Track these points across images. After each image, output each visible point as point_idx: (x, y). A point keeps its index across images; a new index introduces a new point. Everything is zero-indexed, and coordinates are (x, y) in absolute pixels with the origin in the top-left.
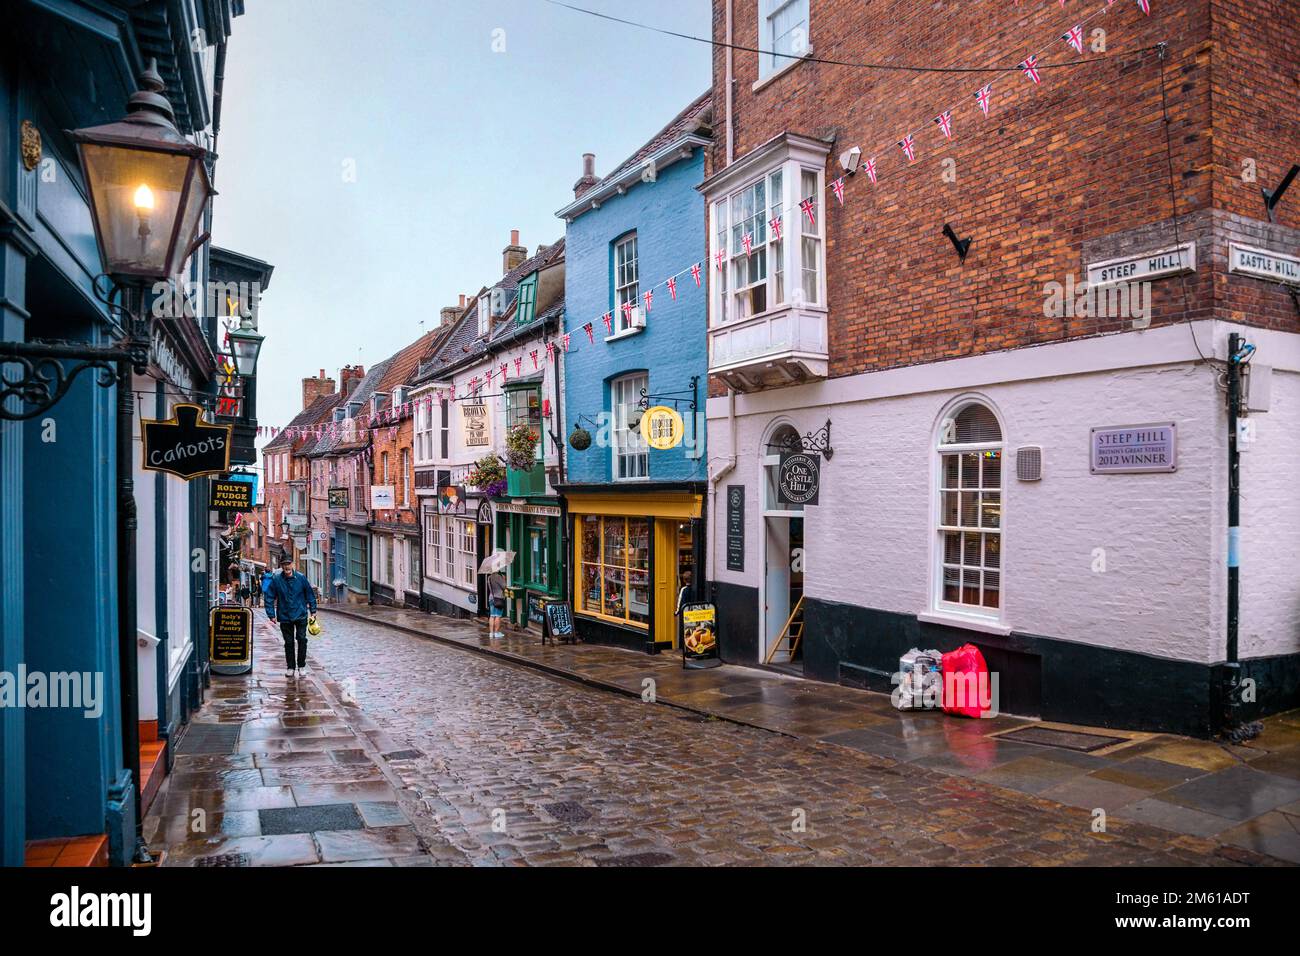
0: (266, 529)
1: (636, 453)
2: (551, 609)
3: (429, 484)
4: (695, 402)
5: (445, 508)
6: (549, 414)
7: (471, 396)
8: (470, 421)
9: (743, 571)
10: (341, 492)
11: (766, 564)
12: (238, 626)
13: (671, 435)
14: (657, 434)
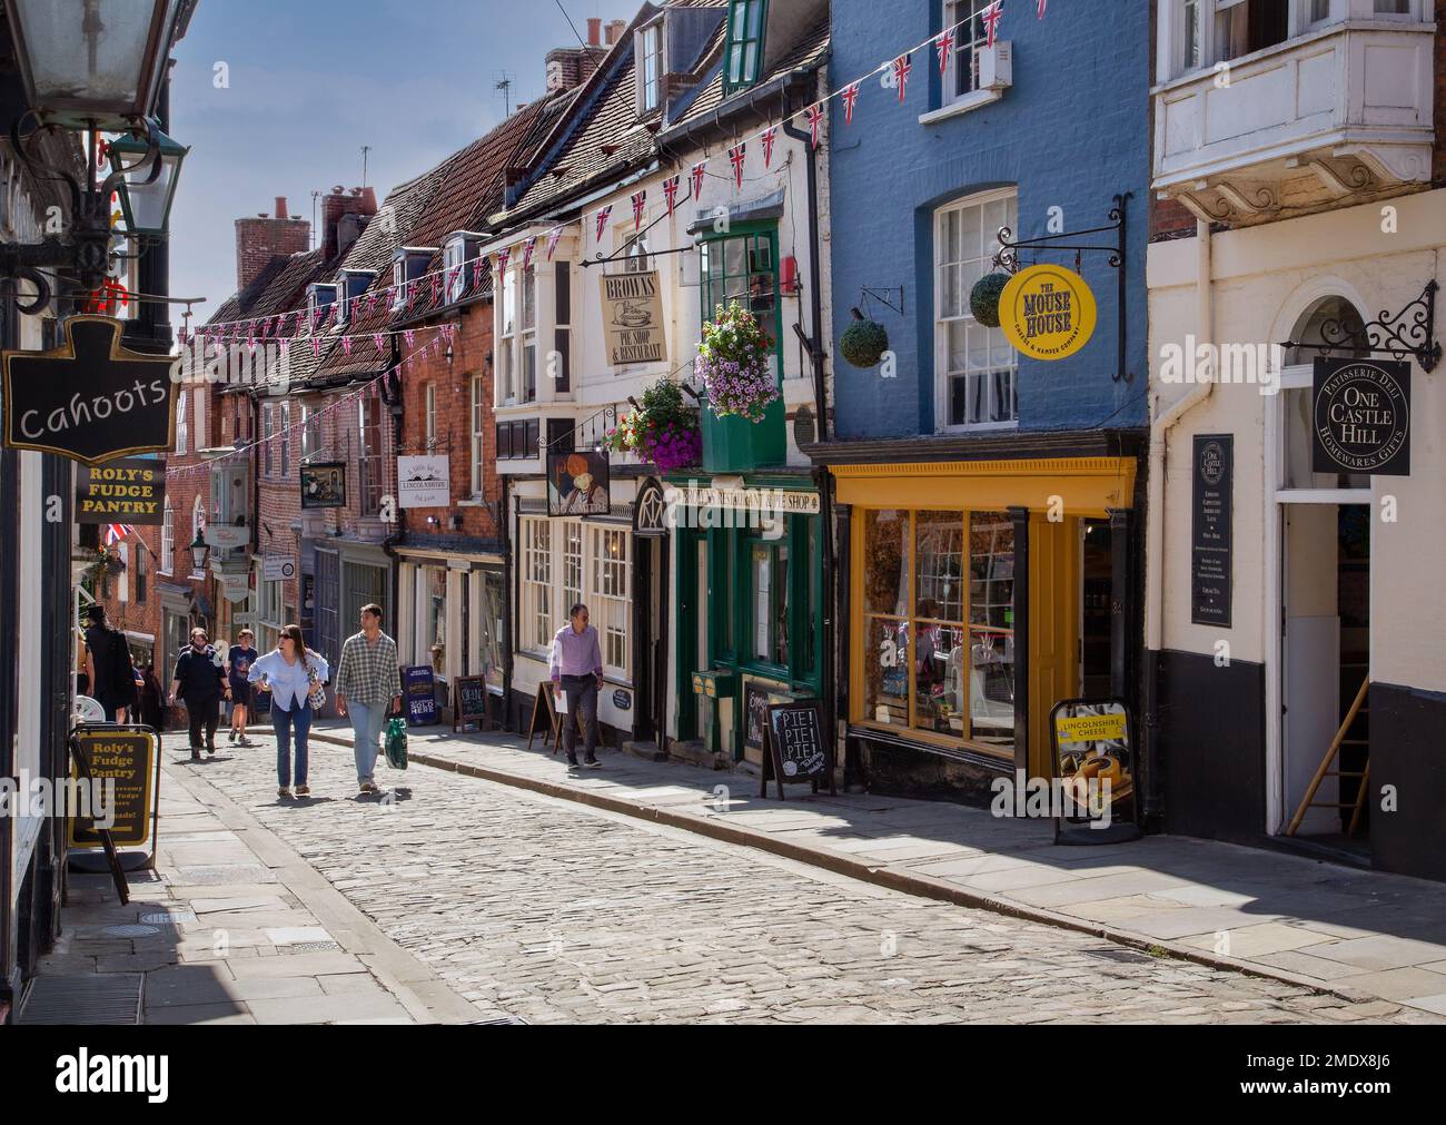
0: (156, 557)
1: (988, 370)
2: (780, 720)
3: (529, 449)
4: (1122, 252)
5: (565, 502)
6: (794, 288)
7: (621, 255)
8: (620, 309)
9: (1230, 627)
10: (328, 471)
11: (1283, 610)
12: (127, 768)
13: (1068, 328)
14: (1035, 327)
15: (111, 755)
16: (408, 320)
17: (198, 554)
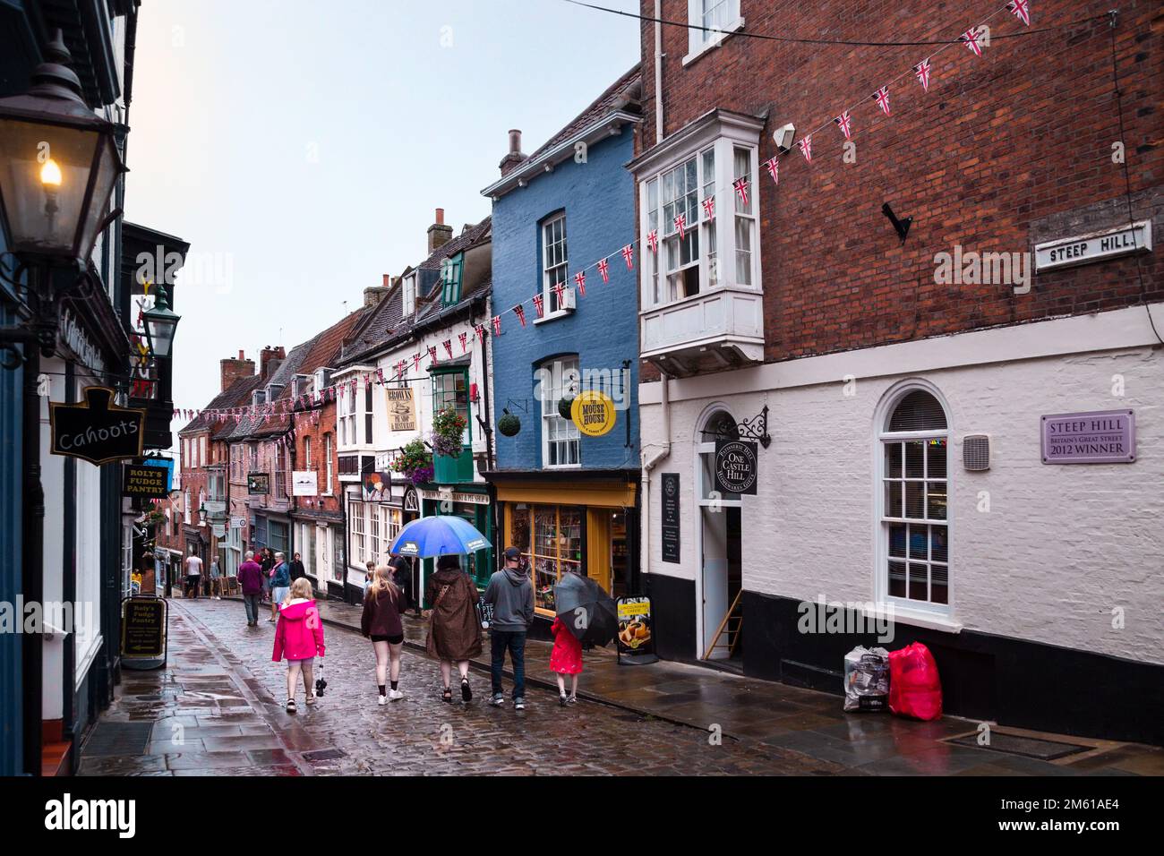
0: (183, 516)
1: (567, 440)
3: (353, 470)
5: (370, 495)
6: (476, 399)
7: (396, 379)
8: (395, 405)
9: (679, 563)
10: (261, 477)
11: (703, 555)
12: (151, 618)
13: (603, 421)
14: (588, 420)
15: (143, 612)
16: (299, 408)
17: (202, 514)
